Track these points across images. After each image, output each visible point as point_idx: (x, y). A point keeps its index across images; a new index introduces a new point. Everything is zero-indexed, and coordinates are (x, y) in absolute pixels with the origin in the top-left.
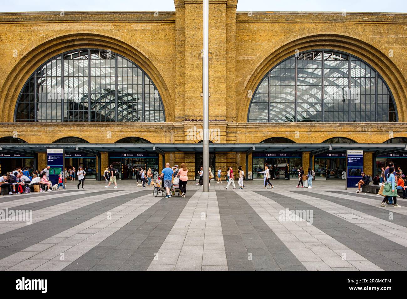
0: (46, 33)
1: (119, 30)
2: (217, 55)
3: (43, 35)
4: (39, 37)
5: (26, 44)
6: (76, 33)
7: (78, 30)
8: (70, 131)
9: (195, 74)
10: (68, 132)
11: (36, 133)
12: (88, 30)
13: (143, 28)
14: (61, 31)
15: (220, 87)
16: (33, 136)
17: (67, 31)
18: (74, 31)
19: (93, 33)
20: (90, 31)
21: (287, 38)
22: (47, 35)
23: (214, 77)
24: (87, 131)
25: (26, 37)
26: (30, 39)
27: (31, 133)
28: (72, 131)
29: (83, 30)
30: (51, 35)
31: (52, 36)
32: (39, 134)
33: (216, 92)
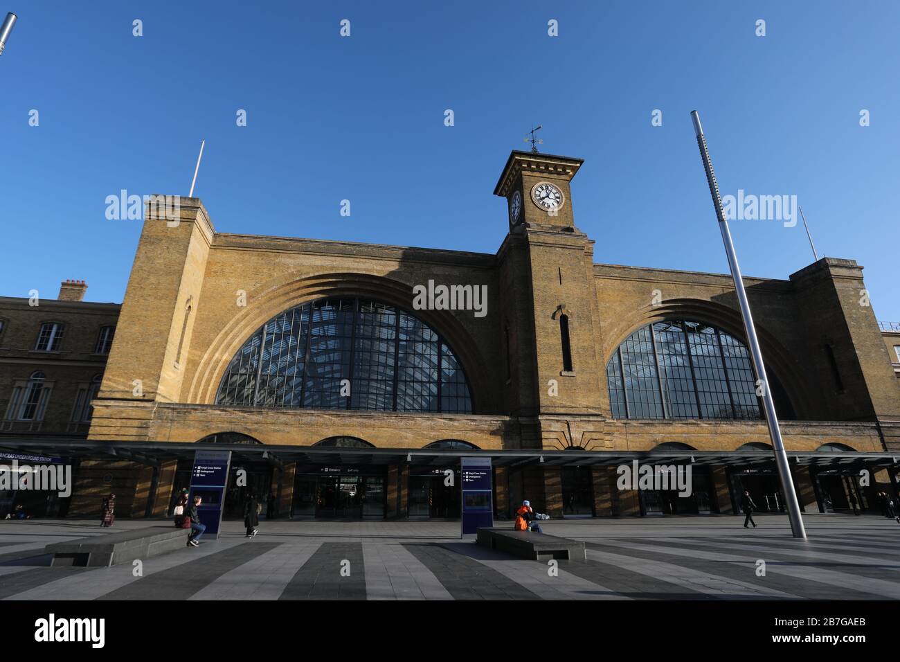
0: (299, 268)
1: (411, 273)
2: (579, 317)
3: (293, 270)
4: (286, 273)
5: (264, 282)
6: (346, 271)
7: (348, 268)
8: (344, 425)
9: (551, 342)
10: (341, 428)
11: (282, 427)
12: (365, 270)
13: (447, 273)
14: (322, 267)
15: (589, 363)
16: (276, 433)
17: (332, 268)
18: (342, 268)
19: (372, 274)
20: (368, 270)
21: (644, 301)
22: (299, 271)
23: (578, 348)
24: (373, 427)
25: (265, 271)
26: (270, 275)
27: (272, 427)
28: (347, 425)
29: (358, 269)
30: (305, 271)
31: (307, 273)
32: (287, 429)
33: (583, 371)
